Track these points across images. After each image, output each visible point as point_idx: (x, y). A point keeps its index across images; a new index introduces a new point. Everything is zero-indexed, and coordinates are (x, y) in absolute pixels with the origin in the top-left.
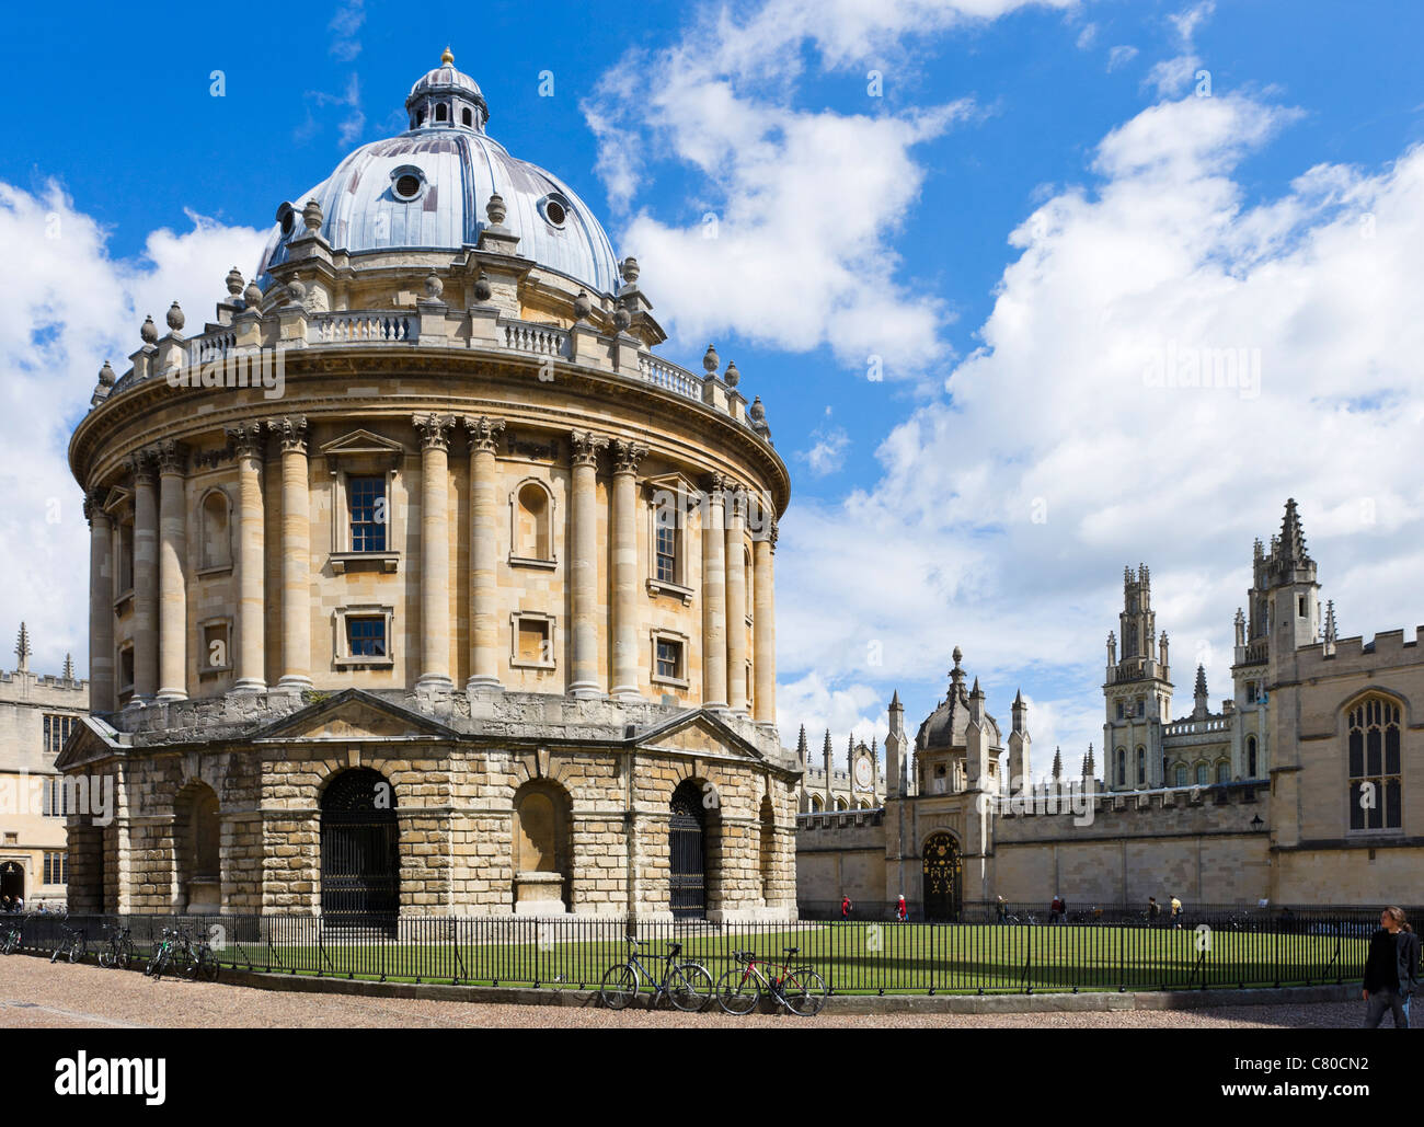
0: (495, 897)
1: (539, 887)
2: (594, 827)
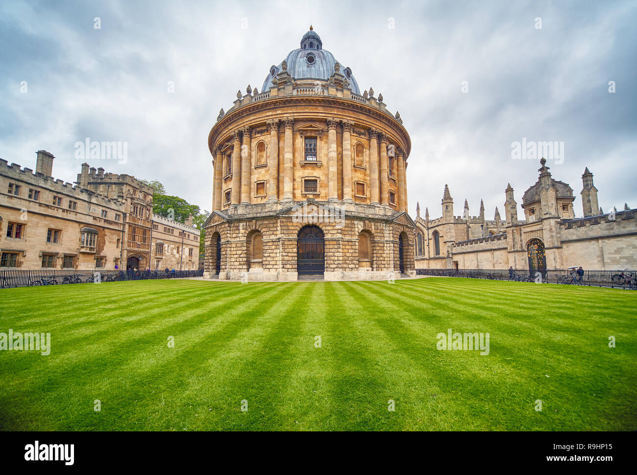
0: (241, 267)
1: (257, 264)
2: (269, 244)
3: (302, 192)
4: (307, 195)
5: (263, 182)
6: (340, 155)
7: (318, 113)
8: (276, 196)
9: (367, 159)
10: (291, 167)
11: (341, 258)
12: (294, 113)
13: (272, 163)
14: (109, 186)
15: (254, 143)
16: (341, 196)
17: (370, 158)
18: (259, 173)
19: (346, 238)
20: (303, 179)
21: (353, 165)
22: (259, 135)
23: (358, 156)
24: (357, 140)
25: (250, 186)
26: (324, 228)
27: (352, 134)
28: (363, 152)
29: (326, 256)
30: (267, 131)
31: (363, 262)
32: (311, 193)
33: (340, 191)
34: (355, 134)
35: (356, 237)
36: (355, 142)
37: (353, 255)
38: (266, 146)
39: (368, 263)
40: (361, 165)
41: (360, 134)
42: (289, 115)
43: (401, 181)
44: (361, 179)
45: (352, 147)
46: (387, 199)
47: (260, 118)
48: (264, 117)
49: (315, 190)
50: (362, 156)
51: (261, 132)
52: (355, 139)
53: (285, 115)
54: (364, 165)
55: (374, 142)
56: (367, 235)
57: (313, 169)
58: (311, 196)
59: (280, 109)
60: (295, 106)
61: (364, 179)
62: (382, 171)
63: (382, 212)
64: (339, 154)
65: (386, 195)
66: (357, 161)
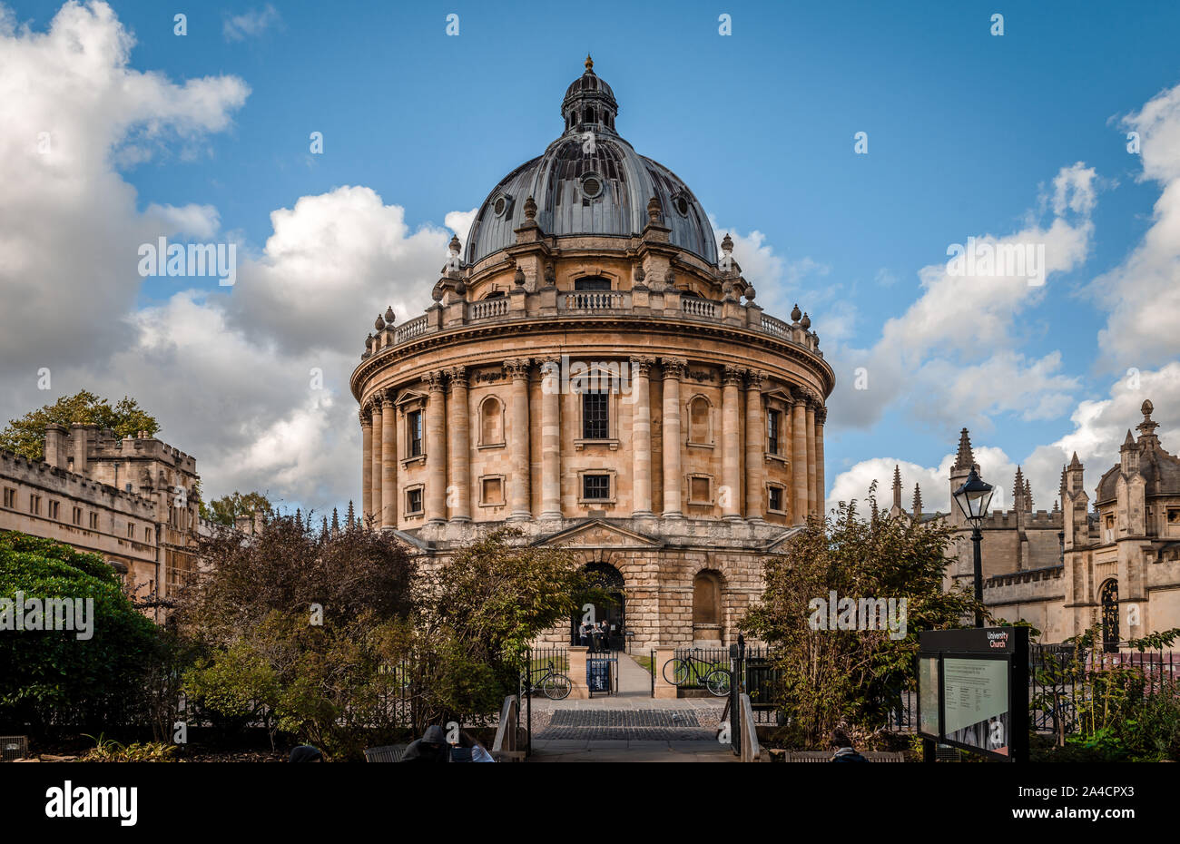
3: (578, 499)
4: (590, 506)
5: (497, 477)
6: (658, 425)
7: (612, 346)
8: (528, 508)
9: (717, 427)
10: (556, 453)
11: (657, 623)
12: (561, 347)
13: (515, 442)
14: (117, 466)
15: (477, 398)
16: (658, 505)
17: (722, 424)
18: (489, 460)
19: (668, 585)
20: (581, 475)
21: (684, 442)
22: (487, 383)
23: (695, 421)
24: (693, 390)
25: (470, 483)
26: (622, 570)
27: (684, 380)
28: (707, 414)
29: (628, 619)
30: (505, 377)
31: (704, 629)
32: (598, 500)
33: (657, 497)
34: (690, 380)
35: (690, 584)
36: (689, 395)
37: (682, 618)
38: (502, 407)
39: (713, 631)
40: (701, 439)
41: (700, 378)
42: (550, 351)
43: (799, 460)
44: (701, 468)
45: (683, 407)
46: (759, 506)
47: (489, 353)
48: (498, 352)
49: (605, 494)
50: (706, 421)
51: (492, 378)
52: (690, 390)
53: (542, 351)
54: (709, 441)
55: (731, 391)
56: (712, 578)
57: (602, 453)
58: (597, 508)
59: (531, 337)
60: (562, 333)
61: (709, 469)
62: (748, 449)
63: (746, 533)
64: (655, 422)
65: (756, 498)
66: (694, 431)
